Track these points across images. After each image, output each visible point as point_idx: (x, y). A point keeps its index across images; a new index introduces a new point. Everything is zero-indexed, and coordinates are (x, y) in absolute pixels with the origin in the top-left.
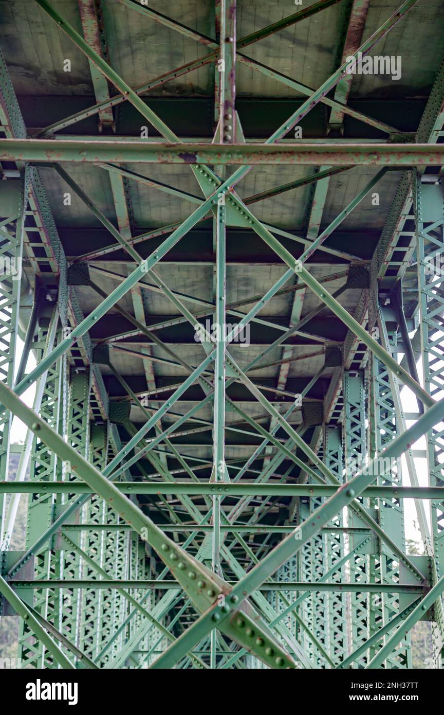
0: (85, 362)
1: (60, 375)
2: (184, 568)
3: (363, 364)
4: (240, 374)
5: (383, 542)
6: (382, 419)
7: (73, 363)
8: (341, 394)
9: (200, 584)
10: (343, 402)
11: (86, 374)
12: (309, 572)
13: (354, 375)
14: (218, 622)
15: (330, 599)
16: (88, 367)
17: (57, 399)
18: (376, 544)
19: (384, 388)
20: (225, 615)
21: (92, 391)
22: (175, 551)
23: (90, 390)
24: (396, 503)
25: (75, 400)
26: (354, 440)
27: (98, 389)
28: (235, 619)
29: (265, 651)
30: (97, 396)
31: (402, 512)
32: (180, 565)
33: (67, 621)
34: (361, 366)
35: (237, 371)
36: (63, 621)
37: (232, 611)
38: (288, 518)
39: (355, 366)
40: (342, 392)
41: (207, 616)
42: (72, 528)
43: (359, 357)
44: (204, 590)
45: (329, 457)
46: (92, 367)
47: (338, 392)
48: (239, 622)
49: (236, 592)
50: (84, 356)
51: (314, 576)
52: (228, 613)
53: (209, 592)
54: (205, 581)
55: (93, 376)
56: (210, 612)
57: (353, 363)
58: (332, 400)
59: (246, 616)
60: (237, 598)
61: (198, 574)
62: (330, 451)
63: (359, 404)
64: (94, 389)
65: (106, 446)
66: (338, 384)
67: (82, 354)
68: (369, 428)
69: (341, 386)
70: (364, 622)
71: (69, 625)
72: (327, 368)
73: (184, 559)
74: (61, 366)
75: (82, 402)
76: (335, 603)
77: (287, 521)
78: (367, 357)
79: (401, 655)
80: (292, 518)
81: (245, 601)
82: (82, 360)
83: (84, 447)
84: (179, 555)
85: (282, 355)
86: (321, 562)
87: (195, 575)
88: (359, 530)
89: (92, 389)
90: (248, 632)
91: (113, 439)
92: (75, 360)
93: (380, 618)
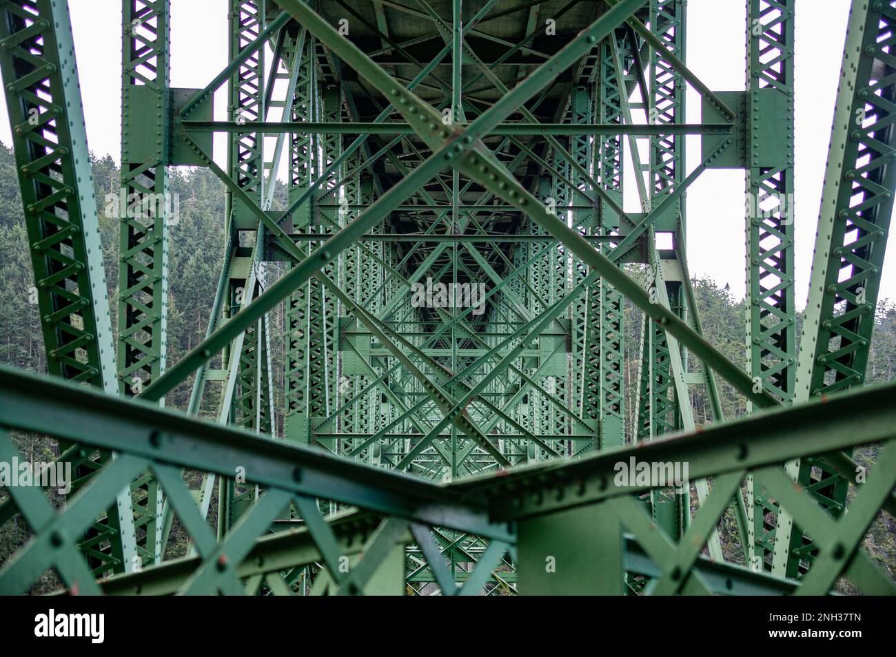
0: (335, 78)
1: (311, 80)
2: (416, 112)
3: (592, 79)
4: (477, 62)
5: (604, 201)
6: (607, 116)
7: (325, 79)
8: (569, 109)
9: (432, 126)
10: (571, 117)
11: (337, 91)
12: (537, 269)
13: (582, 89)
14: (450, 160)
15: (554, 275)
16: (338, 84)
17: (309, 101)
18: (597, 218)
19: (609, 90)
20: (457, 154)
21: (343, 108)
22: (406, 95)
23: (341, 107)
24: (616, 186)
25: (327, 112)
26: (580, 145)
27: (349, 106)
28: (469, 157)
29: (498, 185)
30: (348, 113)
31: (621, 193)
32: (411, 109)
33: (330, 315)
34: (589, 81)
35: (474, 58)
36: (327, 314)
37: (465, 150)
38: (520, 224)
39: (584, 81)
40: (570, 107)
41: (440, 154)
42: (329, 208)
43: (588, 71)
44: (436, 132)
45: (557, 164)
46: (342, 85)
47: (567, 107)
48: (472, 160)
49: (469, 132)
50: (334, 73)
51: (540, 272)
52: (461, 152)
53: (442, 133)
54: (437, 123)
55: (343, 92)
56: (443, 151)
57: (581, 78)
58: (561, 114)
59: (480, 153)
60: (470, 138)
61: (430, 116)
62: (558, 160)
63: (586, 114)
64: (346, 105)
65: (358, 157)
66: (567, 100)
67: (332, 70)
68: (594, 144)
69: (570, 101)
70: (583, 314)
71: (332, 304)
72: (558, 84)
73: (415, 103)
74: (312, 73)
75: (335, 114)
76: (558, 290)
77: (518, 228)
78: (594, 71)
79: (614, 303)
80: (523, 224)
81: (478, 142)
82: (332, 77)
83: (338, 152)
84: (410, 99)
85: (517, 74)
86: (548, 262)
87: (427, 116)
88: (583, 208)
89: (343, 106)
90: (482, 168)
91: (365, 154)
92: (326, 77)
93: (597, 293)
